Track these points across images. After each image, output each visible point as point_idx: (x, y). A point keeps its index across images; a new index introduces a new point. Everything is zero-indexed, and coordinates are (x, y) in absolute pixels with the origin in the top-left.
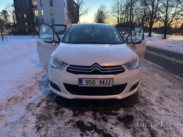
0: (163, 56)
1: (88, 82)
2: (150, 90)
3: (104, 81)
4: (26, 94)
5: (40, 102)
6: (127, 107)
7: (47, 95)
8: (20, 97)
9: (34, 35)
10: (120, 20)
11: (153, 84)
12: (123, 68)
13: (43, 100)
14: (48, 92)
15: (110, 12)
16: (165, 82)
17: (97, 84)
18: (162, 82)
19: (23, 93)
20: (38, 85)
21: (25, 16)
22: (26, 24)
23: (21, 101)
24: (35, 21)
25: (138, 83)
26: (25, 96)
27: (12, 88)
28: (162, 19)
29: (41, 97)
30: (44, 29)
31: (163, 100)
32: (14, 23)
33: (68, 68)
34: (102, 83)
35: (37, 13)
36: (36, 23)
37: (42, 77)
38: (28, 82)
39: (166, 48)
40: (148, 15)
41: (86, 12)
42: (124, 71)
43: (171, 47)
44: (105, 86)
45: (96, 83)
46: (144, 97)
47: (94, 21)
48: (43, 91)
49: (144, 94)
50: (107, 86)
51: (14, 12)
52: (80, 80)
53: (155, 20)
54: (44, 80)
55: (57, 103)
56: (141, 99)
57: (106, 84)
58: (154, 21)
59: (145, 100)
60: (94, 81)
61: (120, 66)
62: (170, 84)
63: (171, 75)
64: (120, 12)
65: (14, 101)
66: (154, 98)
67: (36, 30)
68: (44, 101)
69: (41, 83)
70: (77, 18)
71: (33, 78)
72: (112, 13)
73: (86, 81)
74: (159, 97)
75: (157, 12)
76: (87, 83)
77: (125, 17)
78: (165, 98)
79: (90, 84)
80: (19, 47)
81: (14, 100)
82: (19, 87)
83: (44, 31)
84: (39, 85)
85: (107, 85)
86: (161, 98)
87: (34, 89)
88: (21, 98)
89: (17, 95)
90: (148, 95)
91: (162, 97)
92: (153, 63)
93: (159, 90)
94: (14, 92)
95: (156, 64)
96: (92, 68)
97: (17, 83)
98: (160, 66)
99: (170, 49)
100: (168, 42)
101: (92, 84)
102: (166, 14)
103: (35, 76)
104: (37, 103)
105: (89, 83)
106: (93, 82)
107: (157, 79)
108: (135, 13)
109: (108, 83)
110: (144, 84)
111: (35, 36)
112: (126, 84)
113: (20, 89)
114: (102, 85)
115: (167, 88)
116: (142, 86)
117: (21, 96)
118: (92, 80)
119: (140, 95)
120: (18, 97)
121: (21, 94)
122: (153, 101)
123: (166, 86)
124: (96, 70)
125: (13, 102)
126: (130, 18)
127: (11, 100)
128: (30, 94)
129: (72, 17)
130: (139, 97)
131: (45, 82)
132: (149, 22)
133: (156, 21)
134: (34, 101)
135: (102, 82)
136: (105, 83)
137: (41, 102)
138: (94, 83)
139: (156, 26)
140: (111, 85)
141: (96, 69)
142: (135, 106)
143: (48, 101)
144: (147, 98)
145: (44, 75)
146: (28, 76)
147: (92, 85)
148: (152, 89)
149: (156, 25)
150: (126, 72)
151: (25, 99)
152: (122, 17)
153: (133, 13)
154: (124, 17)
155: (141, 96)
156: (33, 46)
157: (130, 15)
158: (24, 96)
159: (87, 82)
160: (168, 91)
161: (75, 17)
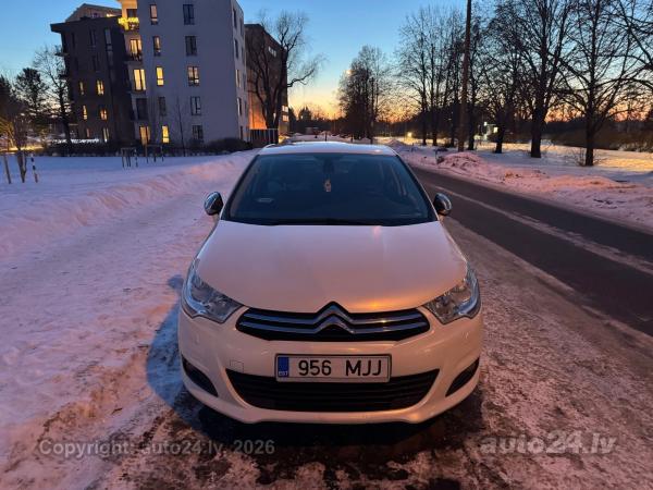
0: (577, 240)
1: (307, 369)
2: (522, 380)
3: (359, 362)
4: (102, 398)
5: (148, 429)
6: (442, 446)
7: (172, 400)
8: (82, 411)
9: (130, 154)
10: (428, 100)
11: (532, 355)
12: (424, 319)
13: (159, 420)
14: (176, 392)
15: (394, 72)
16: (578, 346)
17: (338, 373)
18: (566, 349)
19: (94, 395)
20: (144, 361)
21: (100, 89)
22: (104, 116)
23: (87, 425)
24: (134, 107)
25: (477, 362)
26: (100, 407)
27: (58, 379)
28: (575, 95)
29: (152, 409)
30: (165, 133)
31: (565, 420)
32: (64, 113)
33: (242, 318)
34: (353, 372)
35: (143, 78)
36: (136, 113)
37: (158, 331)
38: (108, 352)
39: (590, 206)
40: (527, 81)
41: (311, 72)
42: (426, 328)
43: (608, 203)
44: (362, 379)
45: (333, 371)
46: (500, 409)
47: (339, 102)
48: (161, 384)
49: (501, 396)
50: (371, 379)
51: (61, 77)
52: (282, 361)
53: (552, 100)
54: (162, 342)
55: (204, 431)
56: (491, 415)
57: (366, 372)
58: (548, 101)
59: (502, 422)
60: (326, 364)
61: (414, 311)
62: (594, 354)
63: (598, 317)
64: (430, 71)
65: (64, 426)
66: (536, 409)
67: (137, 137)
68: (163, 424)
69: (154, 354)
70: (280, 93)
71: (126, 337)
72: (399, 75)
73: (300, 364)
74: (552, 407)
75: (558, 74)
76: (304, 372)
77: (448, 91)
78: (573, 412)
79: (313, 374)
80: (79, 210)
81: (64, 422)
82: (79, 374)
83: (166, 140)
84: (148, 360)
85: (371, 375)
86: (558, 410)
87: (128, 377)
88: (86, 414)
89: (75, 404)
90: (514, 401)
91: (563, 408)
92: (538, 270)
93: (552, 380)
94: (61, 395)
95: (548, 273)
96: (320, 318)
97: (73, 358)
98: (563, 281)
99: (605, 212)
100: (597, 183)
101: (321, 374)
102: (588, 78)
103: (134, 327)
104: (138, 432)
105: (310, 370)
106: (324, 366)
107: (550, 336)
108: (481, 74)
109: (374, 369)
110: (505, 354)
111: (133, 159)
112: (435, 373)
113: (82, 382)
114: (354, 377)
115: (582, 372)
116: (496, 364)
117: (87, 408)
118: (321, 360)
119: (486, 398)
120: (76, 410)
121: (87, 398)
122: (531, 423)
123: (580, 364)
124: (334, 326)
125: (61, 428)
126: (465, 92)
127: (55, 422)
128: (117, 397)
129: (261, 89)
130: (484, 409)
131: (167, 351)
132: (531, 106)
133: (556, 103)
134: (130, 426)
135: (353, 366)
136: (364, 369)
137: (153, 429)
138: (327, 370)
139: (558, 116)
140: (384, 377)
141: (333, 324)
142: (469, 443)
143: (177, 426)
144: (512, 413)
145: (162, 320)
146: (108, 329)
147: (321, 379)
148: (530, 375)
149: (558, 113)
150: (432, 331)
151: (101, 416)
152: (435, 91)
153: (475, 77)
154: (442, 90)
155: (490, 406)
156: (127, 203)
157: (465, 81)
158: (97, 406)
159: (304, 365)
160: (585, 384)
161: (273, 90)
